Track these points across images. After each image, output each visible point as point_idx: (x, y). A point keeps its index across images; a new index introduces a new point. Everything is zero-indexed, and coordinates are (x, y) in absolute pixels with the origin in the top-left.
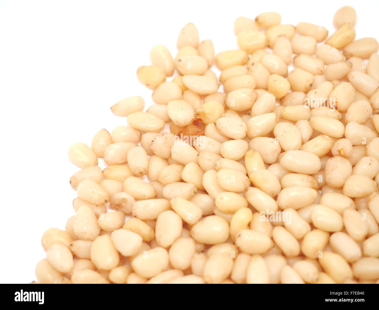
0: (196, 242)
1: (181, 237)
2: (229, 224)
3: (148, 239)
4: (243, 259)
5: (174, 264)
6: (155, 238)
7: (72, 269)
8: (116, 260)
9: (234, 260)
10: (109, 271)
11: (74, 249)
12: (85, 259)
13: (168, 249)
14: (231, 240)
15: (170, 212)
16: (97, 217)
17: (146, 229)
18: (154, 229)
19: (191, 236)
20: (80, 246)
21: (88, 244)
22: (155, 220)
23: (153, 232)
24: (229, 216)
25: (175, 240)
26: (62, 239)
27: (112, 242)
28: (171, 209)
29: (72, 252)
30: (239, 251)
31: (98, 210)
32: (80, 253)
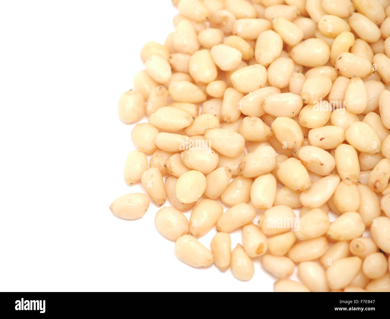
0: (296, 64)
1: (280, 56)
2: (330, 49)
3: (247, 58)
4: (342, 81)
5: (271, 82)
6: (254, 56)
7: (170, 80)
8: (215, 73)
9: (333, 82)
10: (206, 85)
11: (173, 61)
12: (183, 72)
13: (267, 67)
14: (330, 63)
15: (271, 32)
16: (197, 33)
17: (246, 47)
18: (254, 49)
19: (290, 57)
20: (179, 60)
21: (187, 57)
22: (255, 40)
23: (252, 51)
24: (330, 40)
25: (275, 59)
26: (161, 52)
27: (212, 57)
28: (273, 29)
29: (171, 65)
30: (339, 74)
31: (199, 27)
32: (179, 66)
